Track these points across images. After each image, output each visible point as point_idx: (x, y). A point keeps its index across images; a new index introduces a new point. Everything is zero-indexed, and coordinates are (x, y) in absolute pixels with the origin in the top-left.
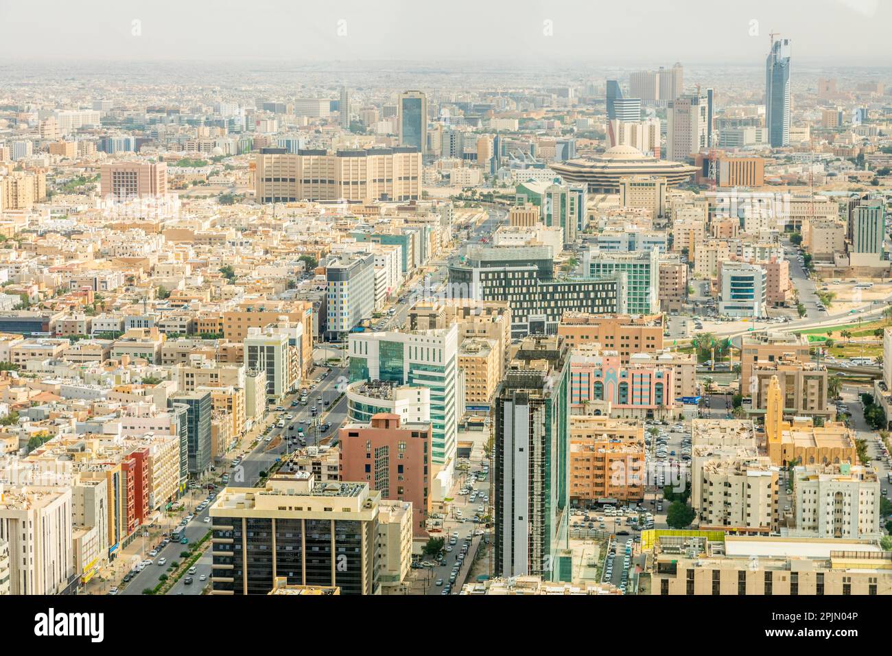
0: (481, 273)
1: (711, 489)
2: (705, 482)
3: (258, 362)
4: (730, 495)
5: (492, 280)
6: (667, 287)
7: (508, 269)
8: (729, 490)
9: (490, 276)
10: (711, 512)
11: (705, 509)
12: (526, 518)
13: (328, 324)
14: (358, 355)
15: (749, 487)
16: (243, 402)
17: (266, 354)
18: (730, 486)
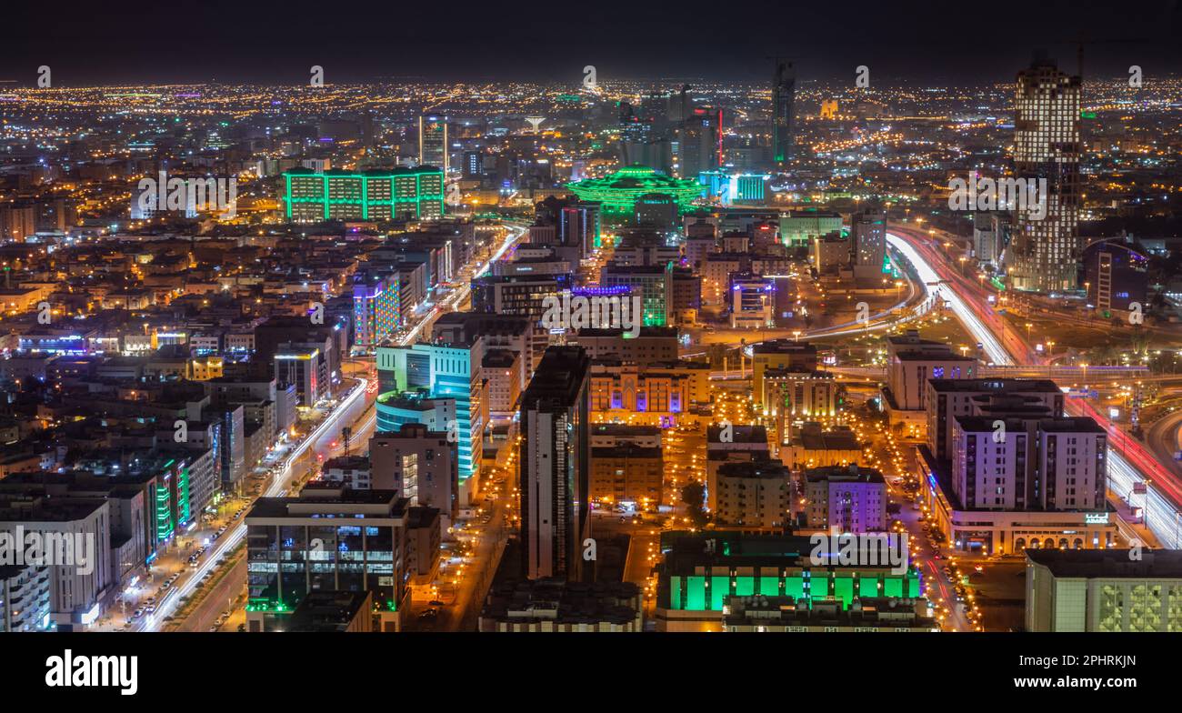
0: (503, 287)
1: (727, 492)
2: (721, 485)
3: (289, 376)
4: (744, 497)
5: (513, 295)
6: (680, 299)
7: (528, 283)
8: (744, 492)
9: (511, 291)
10: (726, 513)
11: (721, 511)
12: (550, 521)
13: (356, 338)
14: (386, 368)
15: (762, 489)
17: (295, 368)
18: (744, 488)
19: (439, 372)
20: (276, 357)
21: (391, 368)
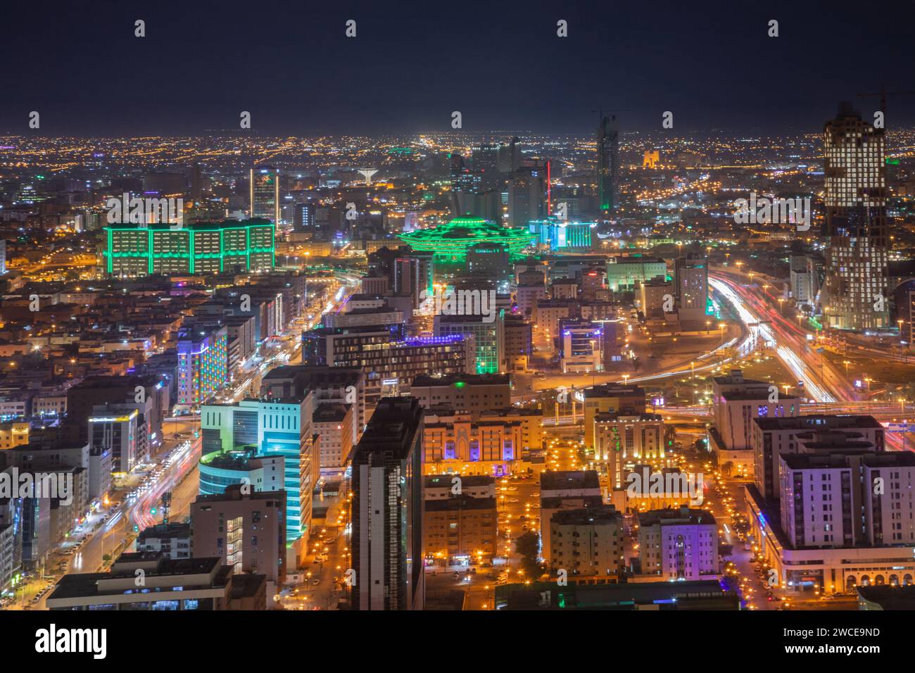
0: (335, 339)
1: (561, 540)
2: (555, 533)
3: (104, 440)
4: (578, 545)
5: (345, 346)
6: (512, 346)
7: (361, 335)
8: (578, 540)
9: (344, 342)
10: (561, 563)
11: (555, 560)
12: (382, 582)
13: (179, 397)
14: (211, 427)
15: (596, 535)
16: (86, 483)
17: (112, 431)
18: (578, 536)
19: (268, 429)
20: (91, 420)
21: (216, 427)
